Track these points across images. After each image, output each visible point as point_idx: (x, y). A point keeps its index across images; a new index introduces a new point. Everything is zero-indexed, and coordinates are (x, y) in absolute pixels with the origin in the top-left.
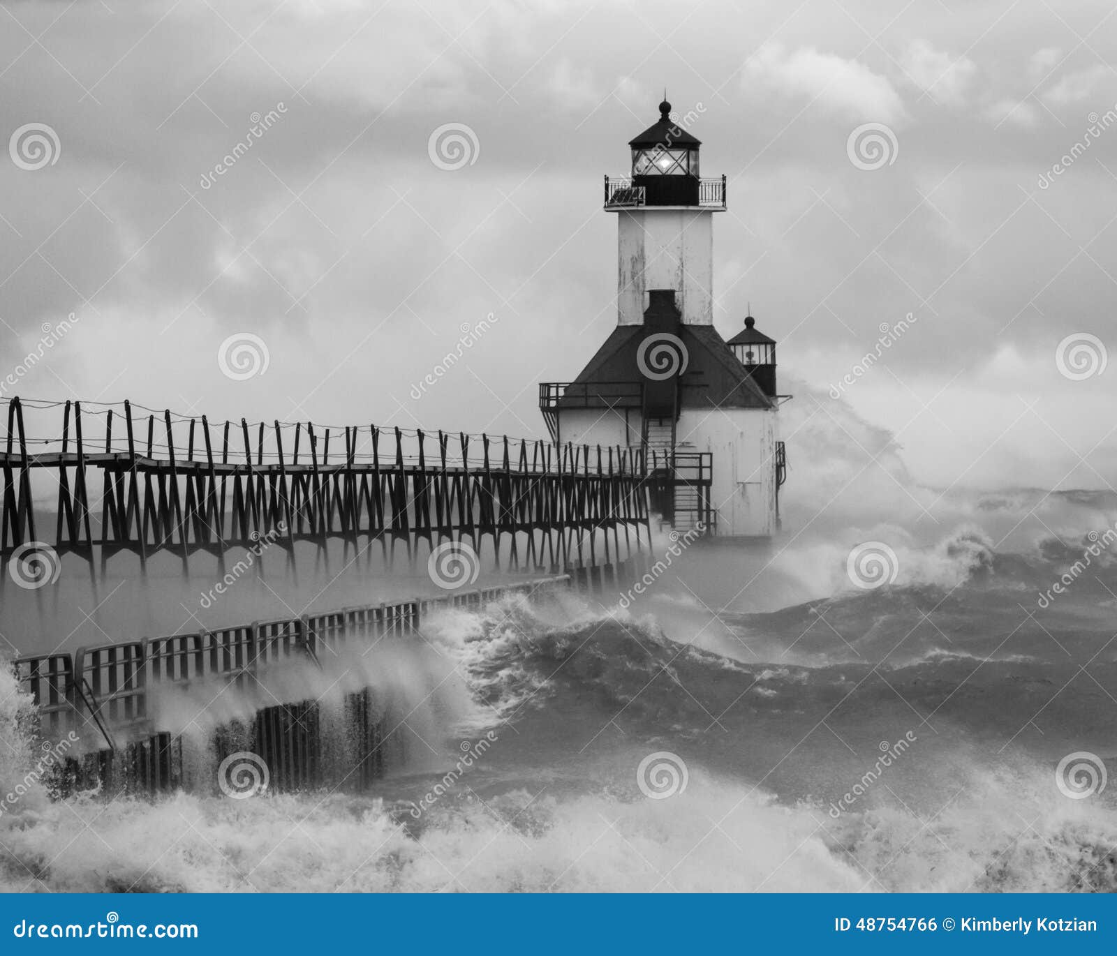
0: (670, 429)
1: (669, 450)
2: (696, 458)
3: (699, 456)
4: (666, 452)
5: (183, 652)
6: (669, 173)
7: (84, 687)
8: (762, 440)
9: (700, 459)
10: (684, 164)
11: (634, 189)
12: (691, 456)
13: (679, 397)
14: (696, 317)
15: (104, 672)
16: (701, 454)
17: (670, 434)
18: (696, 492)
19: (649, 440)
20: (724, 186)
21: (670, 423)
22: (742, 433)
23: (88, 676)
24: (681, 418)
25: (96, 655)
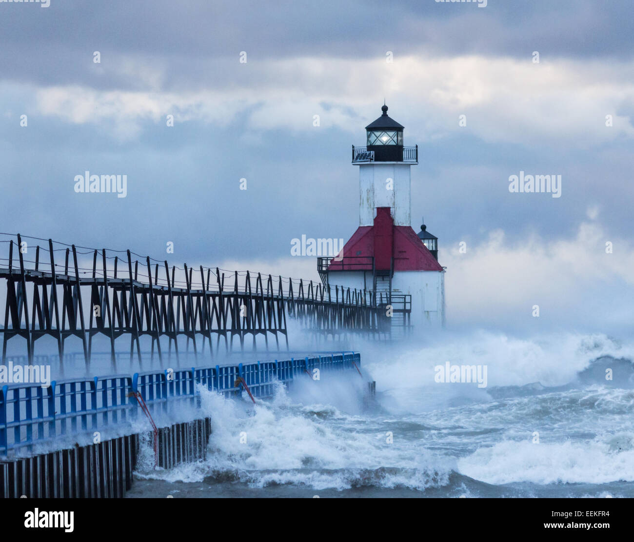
0: (388, 282)
1: (388, 293)
2: (402, 298)
3: (404, 297)
4: (387, 295)
5: (184, 380)
6: (387, 144)
7: (138, 393)
8: (438, 288)
9: (405, 298)
10: (395, 139)
11: (368, 153)
12: (399, 297)
13: (393, 264)
14: (402, 221)
15: (147, 388)
16: (405, 296)
17: (389, 285)
18: (402, 316)
19: (377, 288)
20: (417, 150)
21: (388, 279)
22: (427, 285)
23: (139, 389)
24: (394, 276)
25: (143, 378)
